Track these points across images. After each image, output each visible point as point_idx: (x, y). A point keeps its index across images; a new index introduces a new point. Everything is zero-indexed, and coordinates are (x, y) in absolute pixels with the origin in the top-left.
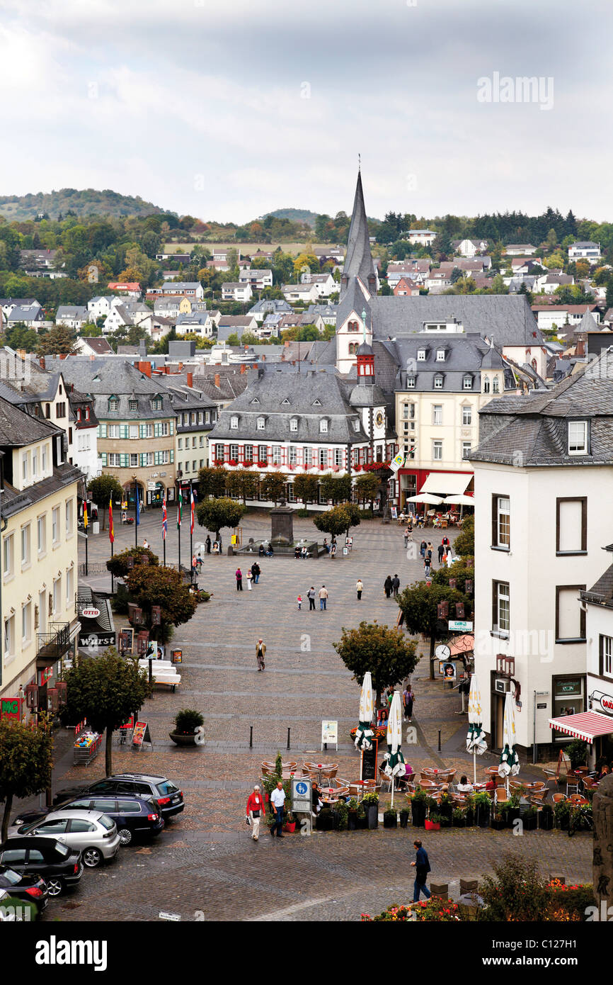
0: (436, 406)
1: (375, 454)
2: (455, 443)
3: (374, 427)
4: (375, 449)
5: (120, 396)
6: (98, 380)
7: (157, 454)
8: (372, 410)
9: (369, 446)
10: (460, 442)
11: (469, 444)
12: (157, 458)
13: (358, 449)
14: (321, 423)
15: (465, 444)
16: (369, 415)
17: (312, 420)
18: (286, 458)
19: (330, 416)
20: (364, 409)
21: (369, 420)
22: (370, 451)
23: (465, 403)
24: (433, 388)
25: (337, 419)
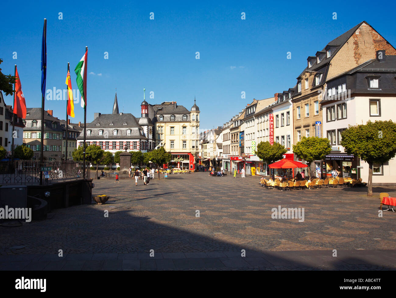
0: (172, 127)
1: (149, 145)
2: (180, 141)
3: (149, 134)
4: (149, 143)
5: (38, 120)
6: (28, 115)
7: (53, 146)
8: (148, 127)
9: (147, 142)
10: (182, 141)
11: (185, 142)
12: (53, 148)
13: (143, 142)
14: (127, 132)
15: (184, 142)
16: (147, 129)
17: (123, 130)
18: (112, 146)
19: (131, 128)
20: (145, 127)
21: (147, 131)
22: (147, 143)
23: (184, 126)
24: (171, 120)
25: (134, 130)
